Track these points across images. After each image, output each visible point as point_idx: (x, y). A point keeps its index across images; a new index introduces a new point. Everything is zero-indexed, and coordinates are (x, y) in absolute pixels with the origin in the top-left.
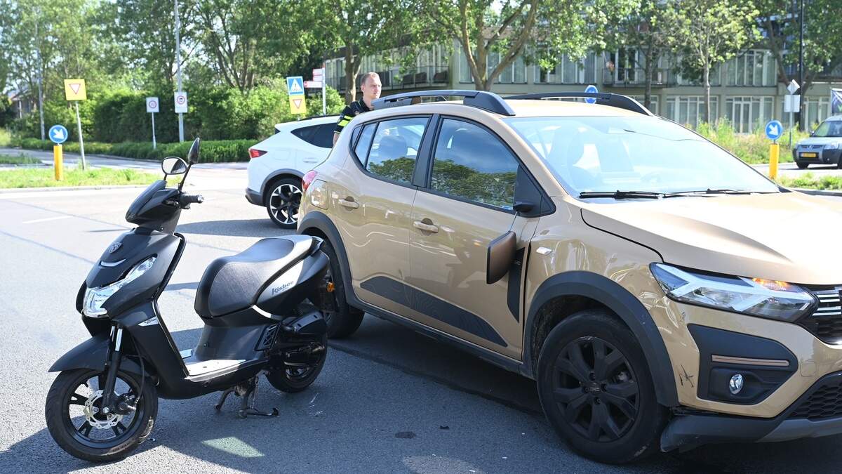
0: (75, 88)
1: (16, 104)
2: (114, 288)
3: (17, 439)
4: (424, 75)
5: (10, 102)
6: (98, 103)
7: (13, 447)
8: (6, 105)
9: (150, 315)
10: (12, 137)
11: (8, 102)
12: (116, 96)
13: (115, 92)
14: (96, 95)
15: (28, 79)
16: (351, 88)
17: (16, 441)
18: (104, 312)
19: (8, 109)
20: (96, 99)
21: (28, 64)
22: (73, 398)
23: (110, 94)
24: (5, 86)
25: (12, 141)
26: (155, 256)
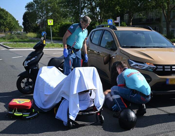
0: (50, 22)
1: (39, 26)
2: (29, 61)
3: (13, 90)
4: (153, 19)
5: (38, 25)
6: (60, 26)
7: (12, 92)
8: (37, 26)
9: (36, 67)
10: (37, 35)
11: (37, 25)
12: (65, 24)
13: (65, 23)
14: (60, 24)
15: (42, 19)
16: (130, 23)
17: (13, 91)
18: (27, 65)
19: (37, 27)
20: (60, 25)
21: (43, 15)
22: (22, 82)
23: (64, 23)
24: (36, 21)
25: (37, 36)
26: (37, 56)
